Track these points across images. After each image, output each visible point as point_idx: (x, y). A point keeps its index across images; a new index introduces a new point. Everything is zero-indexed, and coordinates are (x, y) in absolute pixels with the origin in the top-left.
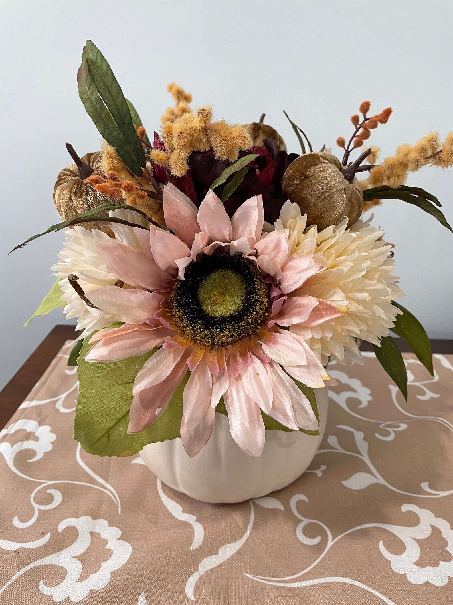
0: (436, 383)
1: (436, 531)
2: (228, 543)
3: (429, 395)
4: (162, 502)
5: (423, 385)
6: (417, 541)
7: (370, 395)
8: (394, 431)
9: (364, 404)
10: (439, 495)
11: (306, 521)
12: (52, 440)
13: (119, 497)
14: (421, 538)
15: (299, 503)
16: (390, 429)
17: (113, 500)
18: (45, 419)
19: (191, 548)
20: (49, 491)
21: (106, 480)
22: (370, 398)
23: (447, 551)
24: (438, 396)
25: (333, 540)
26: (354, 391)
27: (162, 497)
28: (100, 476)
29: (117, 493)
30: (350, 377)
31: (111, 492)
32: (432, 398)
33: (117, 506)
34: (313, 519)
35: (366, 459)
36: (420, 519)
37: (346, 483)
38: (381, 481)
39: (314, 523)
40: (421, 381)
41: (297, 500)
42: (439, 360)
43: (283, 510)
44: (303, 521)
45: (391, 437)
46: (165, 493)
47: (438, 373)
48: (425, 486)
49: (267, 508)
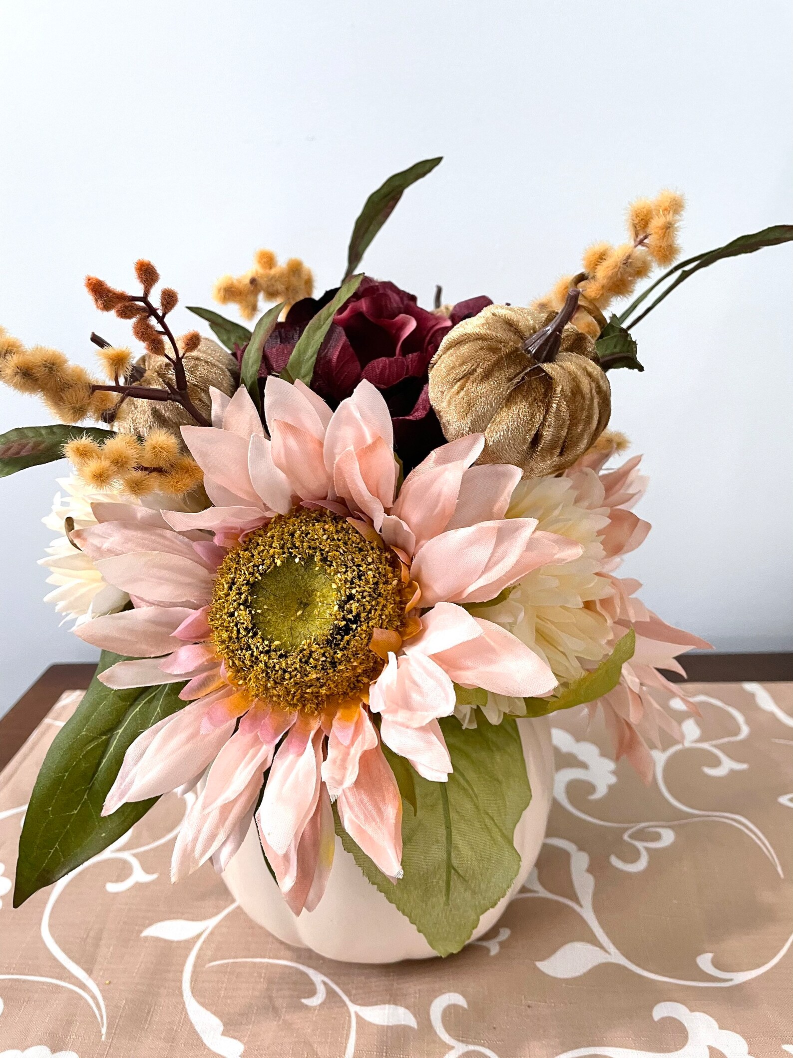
0: (742, 742)
3: (727, 766)
4: (187, 1014)
5: (716, 746)
7: (614, 773)
8: (647, 849)
9: (601, 791)
10: (731, 980)
11: (460, 1049)
12: (4, 893)
13: (107, 1006)
15: (450, 1013)
16: (640, 845)
17: (93, 1012)
21: (89, 971)
22: (613, 780)
24: (744, 766)
26: (584, 766)
27: (188, 1005)
28: (77, 962)
29: (105, 998)
30: (579, 738)
31: (94, 998)
32: (732, 772)
33: (101, 1024)
34: (474, 1044)
35: (588, 914)
36: (687, 1034)
37: (544, 966)
38: (617, 957)
39: (474, 1051)
40: (714, 739)
41: (444, 1005)
42: (752, 696)
43: (416, 1027)
44: (453, 1048)
45: (641, 865)
46: (194, 996)
47: (748, 722)
48: (705, 962)
49: (383, 1026)
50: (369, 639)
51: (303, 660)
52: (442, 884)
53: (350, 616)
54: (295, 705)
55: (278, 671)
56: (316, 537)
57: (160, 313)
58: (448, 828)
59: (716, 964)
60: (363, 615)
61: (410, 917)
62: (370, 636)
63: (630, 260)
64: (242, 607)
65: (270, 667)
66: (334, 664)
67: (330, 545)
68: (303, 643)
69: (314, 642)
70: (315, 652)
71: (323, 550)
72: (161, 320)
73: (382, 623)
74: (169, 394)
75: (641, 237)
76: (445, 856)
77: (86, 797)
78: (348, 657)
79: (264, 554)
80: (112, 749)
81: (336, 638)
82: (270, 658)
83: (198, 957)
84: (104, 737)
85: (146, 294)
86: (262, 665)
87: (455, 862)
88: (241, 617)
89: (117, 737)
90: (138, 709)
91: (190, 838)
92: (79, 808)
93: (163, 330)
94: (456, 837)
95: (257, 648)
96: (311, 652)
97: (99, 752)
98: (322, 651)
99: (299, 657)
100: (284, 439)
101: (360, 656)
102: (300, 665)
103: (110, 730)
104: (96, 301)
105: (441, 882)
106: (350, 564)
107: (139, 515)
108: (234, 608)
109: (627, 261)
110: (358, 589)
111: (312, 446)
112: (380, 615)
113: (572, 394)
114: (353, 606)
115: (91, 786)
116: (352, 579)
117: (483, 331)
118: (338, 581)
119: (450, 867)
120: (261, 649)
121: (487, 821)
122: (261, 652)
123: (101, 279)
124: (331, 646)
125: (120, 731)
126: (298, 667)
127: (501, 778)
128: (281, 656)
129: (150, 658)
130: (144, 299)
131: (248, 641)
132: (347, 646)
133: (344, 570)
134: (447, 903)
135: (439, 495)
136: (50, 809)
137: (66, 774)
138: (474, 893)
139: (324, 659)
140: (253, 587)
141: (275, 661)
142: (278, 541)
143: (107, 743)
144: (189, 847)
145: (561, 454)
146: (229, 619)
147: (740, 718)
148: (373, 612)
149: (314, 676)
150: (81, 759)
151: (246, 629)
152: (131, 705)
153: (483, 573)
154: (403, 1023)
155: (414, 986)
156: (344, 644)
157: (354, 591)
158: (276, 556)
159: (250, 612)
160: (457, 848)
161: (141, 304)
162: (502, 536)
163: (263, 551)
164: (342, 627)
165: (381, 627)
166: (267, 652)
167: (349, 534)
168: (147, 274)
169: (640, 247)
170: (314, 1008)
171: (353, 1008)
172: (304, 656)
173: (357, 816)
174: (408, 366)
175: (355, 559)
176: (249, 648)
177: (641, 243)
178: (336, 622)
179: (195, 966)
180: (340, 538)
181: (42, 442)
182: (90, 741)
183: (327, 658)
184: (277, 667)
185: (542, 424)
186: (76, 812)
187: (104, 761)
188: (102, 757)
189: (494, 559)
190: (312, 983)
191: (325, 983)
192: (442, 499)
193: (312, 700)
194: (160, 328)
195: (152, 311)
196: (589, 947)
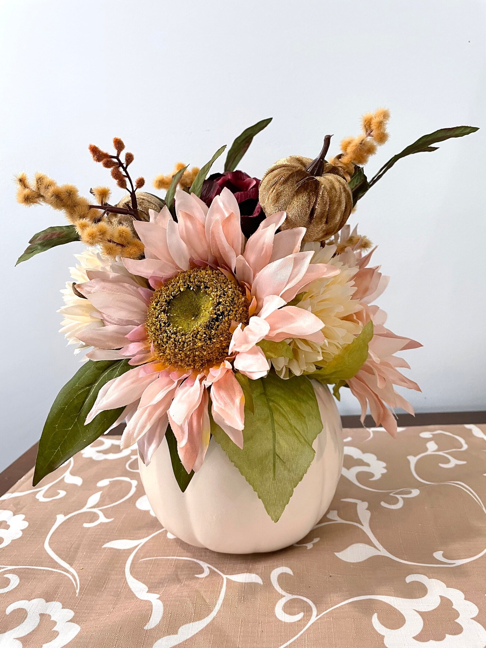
1: (446, 603)
2: (190, 622)
3: (454, 462)
4: (127, 583)
5: (447, 453)
6: (421, 613)
7: (385, 468)
8: (403, 498)
9: (377, 476)
10: (454, 564)
11: (288, 597)
12: (23, 528)
13: (80, 579)
14: (426, 611)
15: (282, 578)
16: (398, 496)
17: (72, 582)
18: (22, 509)
19: (146, 628)
20: (6, 576)
21: (71, 564)
22: (385, 471)
23: (457, 623)
24: (465, 462)
25: (317, 616)
26: (368, 465)
27: (128, 579)
28: (64, 560)
29: (79, 576)
30: (364, 452)
31: (73, 576)
32: (457, 465)
33: (76, 588)
34: (298, 595)
35: (366, 529)
36: (427, 589)
37: (340, 555)
38: (384, 552)
39: (297, 599)
40: (445, 450)
41: (279, 573)
42: (470, 430)
43: (262, 583)
44: (284, 596)
45: (400, 505)
46: (132, 575)
47: (466, 443)
48: (438, 555)
49: (242, 583)
50: (229, 327)
51: (194, 336)
52: (271, 465)
53: (219, 312)
54: (190, 365)
55: (180, 343)
56: (202, 276)
57: (125, 165)
58: (274, 433)
59: (444, 556)
60: (226, 313)
61: (253, 486)
62: (230, 324)
63: (363, 142)
64: (162, 313)
65: (177, 341)
66: (210, 339)
67: (208, 279)
68: (194, 327)
69: (199, 326)
70: (200, 331)
71: (205, 283)
72: (125, 169)
73: (236, 319)
74: (128, 211)
75: (369, 132)
76: (272, 448)
77: (76, 420)
78: (218, 335)
79: (175, 286)
80: (92, 393)
81: (211, 324)
82: (177, 336)
83: (135, 556)
84: (88, 387)
85: (118, 154)
86: (172, 340)
87: (278, 451)
88: (162, 317)
89: (95, 387)
90: (106, 374)
91: (131, 428)
92: (72, 427)
93: (126, 175)
94: (278, 437)
95: (170, 332)
96: (199, 332)
97: (84, 395)
98: (204, 331)
99: (192, 334)
100: (185, 222)
101: (224, 335)
102: (192, 339)
103: (91, 384)
104: (94, 156)
105: (270, 464)
106: (219, 288)
107: (111, 277)
108: (158, 313)
109: (362, 143)
110: (223, 299)
111: (199, 227)
112: (235, 315)
113: (330, 189)
114: (220, 307)
115: (79, 414)
116: (220, 295)
117: (284, 163)
118: (212, 296)
119: (275, 454)
120: (172, 332)
121: (296, 432)
122: (172, 334)
123: (97, 146)
124: (209, 329)
125: (96, 384)
126: (191, 339)
127: (305, 415)
128: (183, 335)
129: (114, 349)
130: (117, 158)
131: (165, 329)
132: (217, 329)
133: (216, 290)
134: (274, 479)
135: (264, 244)
136: (57, 426)
137: (67, 406)
138: (289, 471)
139: (205, 335)
140: (169, 303)
141: (179, 337)
142: (182, 280)
143: (89, 391)
144: (131, 432)
145: (327, 222)
146: (156, 319)
147: (462, 441)
148: (231, 312)
149: (200, 345)
150: (74, 399)
151: (165, 323)
152: (103, 372)
153: (288, 283)
154: (254, 581)
155: (262, 566)
156: (216, 327)
157: (221, 300)
158: (181, 287)
159: (167, 315)
160: (279, 443)
161: (115, 160)
162: (297, 262)
163: (174, 285)
164: (215, 318)
165: (236, 321)
166: (175, 333)
167: (219, 276)
168: (119, 145)
169: (369, 137)
170: (202, 578)
171: (225, 577)
172: (194, 334)
173: (220, 404)
174: (250, 195)
175: (222, 286)
176: (166, 332)
177: (369, 135)
178: (211, 316)
179: (133, 561)
180: (214, 276)
181: (63, 232)
182: (80, 389)
183: (207, 335)
184: (180, 340)
185: (315, 203)
186: (70, 429)
187: (87, 400)
188: (86, 399)
189: (292, 276)
190: (202, 568)
191: (209, 568)
192: (265, 246)
193: (199, 362)
194: (124, 173)
195: (121, 164)
196: (367, 546)
